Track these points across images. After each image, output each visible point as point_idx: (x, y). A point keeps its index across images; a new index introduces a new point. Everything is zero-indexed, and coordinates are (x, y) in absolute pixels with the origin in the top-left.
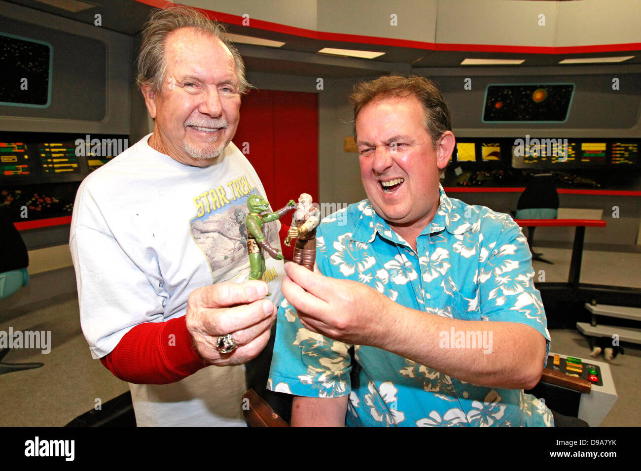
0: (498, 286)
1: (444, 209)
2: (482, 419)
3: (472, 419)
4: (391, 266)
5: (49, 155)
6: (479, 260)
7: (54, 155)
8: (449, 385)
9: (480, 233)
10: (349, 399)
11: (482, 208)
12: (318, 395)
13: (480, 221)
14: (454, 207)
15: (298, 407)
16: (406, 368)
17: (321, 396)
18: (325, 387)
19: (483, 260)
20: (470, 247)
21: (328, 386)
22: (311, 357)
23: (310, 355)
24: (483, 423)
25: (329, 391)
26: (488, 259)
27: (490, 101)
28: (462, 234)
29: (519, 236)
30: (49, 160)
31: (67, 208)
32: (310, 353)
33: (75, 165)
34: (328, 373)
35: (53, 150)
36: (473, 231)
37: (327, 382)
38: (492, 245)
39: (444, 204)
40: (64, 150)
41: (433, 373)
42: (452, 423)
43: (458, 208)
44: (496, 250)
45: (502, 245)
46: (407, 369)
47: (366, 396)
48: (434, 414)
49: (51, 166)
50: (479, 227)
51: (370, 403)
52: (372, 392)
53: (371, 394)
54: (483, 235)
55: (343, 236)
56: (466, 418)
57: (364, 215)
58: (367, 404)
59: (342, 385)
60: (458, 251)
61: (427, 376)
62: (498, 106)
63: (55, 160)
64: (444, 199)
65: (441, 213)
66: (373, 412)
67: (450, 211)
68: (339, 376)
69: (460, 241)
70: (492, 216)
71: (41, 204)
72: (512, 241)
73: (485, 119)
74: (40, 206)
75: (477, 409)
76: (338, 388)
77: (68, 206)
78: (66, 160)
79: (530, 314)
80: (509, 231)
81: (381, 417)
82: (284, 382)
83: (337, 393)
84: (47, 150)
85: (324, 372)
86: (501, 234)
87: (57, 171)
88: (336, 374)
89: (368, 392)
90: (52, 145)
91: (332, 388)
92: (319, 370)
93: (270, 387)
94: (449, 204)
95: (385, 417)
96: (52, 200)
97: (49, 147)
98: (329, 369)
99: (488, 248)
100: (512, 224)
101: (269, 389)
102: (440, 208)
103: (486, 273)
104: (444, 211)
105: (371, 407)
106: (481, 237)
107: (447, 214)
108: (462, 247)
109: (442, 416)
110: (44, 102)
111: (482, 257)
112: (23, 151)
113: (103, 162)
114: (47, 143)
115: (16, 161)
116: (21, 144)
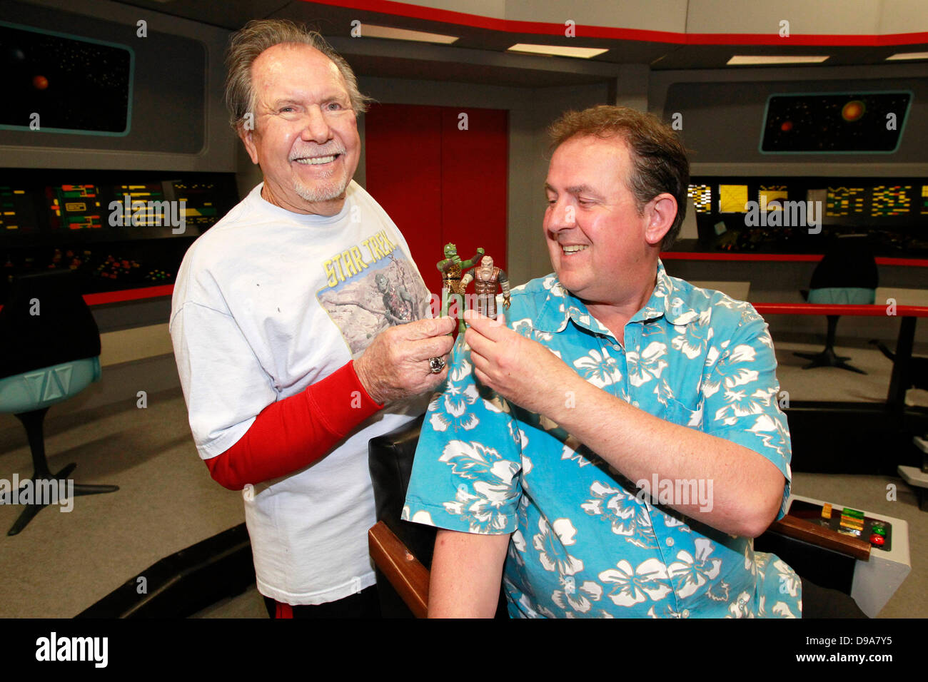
0: (728, 404)
1: (663, 289)
2: (689, 577)
3: (675, 574)
4: (583, 363)
6: (705, 363)
8: (647, 528)
9: (709, 326)
10: (511, 538)
11: (714, 292)
12: (468, 529)
13: (710, 309)
14: (676, 289)
15: (442, 543)
16: (590, 501)
17: (472, 530)
18: (478, 520)
19: (711, 364)
20: (693, 344)
21: (483, 518)
22: (463, 479)
23: (462, 476)
24: (689, 582)
25: (484, 526)
26: (718, 363)
27: (773, 121)
28: (685, 325)
29: (762, 334)
31: (152, 276)
32: (463, 473)
34: (483, 501)
35: (132, 195)
36: (700, 322)
37: (481, 514)
38: (725, 344)
39: (663, 283)
40: (148, 194)
41: (626, 511)
42: (647, 578)
43: (681, 290)
44: (727, 351)
45: (737, 346)
46: (591, 503)
47: (535, 538)
48: (624, 565)
50: (709, 319)
51: (539, 546)
52: (544, 532)
53: (541, 534)
54: (714, 331)
55: (519, 323)
56: (667, 573)
57: (552, 295)
58: (536, 547)
59: (502, 518)
60: (678, 348)
61: (619, 514)
62: (785, 127)
64: (663, 276)
65: (658, 294)
66: (543, 558)
67: (670, 293)
68: (498, 506)
69: (681, 335)
70: (728, 305)
71: (117, 269)
72: (750, 341)
73: (765, 148)
74: (116, 273)
75: (684, 562)
76: (496, 524)
77: (152, 273)
79: (768, 441)
80: (750, 326)
81: (553, 565)
82: (424, 510)
83: (493, 529)
85: (479, 500)
86: (737, 329)
88: (493, 504)
89: (538, 531)
90: (132, 187)
91: (487, 521)
92: (472, 497)
93: (406, 517)
94: (669, 283)
95: (557, 566)
96: (131, 264)
97: (129, 191)
98: (485, 497)
99: (718, 347)
100: (755, 316)
101: (405, 519)
102: (658, 287)
103: (713, 383)
104: (662, 292)
105: (541, 551)
106: (710, 333)
107: (666, 296)
108: (684, 343)
109: (634, 568)
110: (122, 129)
111: (711, 360)
112: (93, 196)
113: (200, 212)
114: (125, 185)
115: (85, 209)
116: (91, 186)
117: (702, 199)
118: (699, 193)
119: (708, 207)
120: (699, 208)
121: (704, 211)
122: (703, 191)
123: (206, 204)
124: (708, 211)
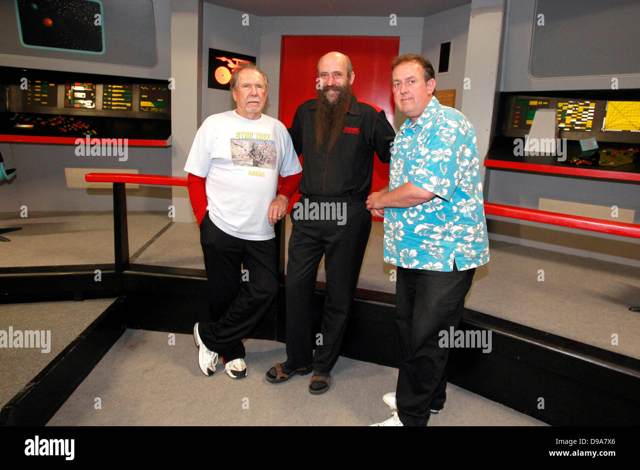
5: (109, 95)
7: (114, 95)
30: (109, 99)
33: (129, 105)
35: (114, 91)
40: (123, 91)
49: (109, 103)
63: (113, 99)
78: (123, 100)
84: (110, 90)
87: (113, 108)
90: (114, 87)
97: (112, 89)
112: (91, 90)
113: (154, 105)
114: (110, 85)
115: (85, 97)
116: (91, 84)
117: (583, 116)
118: (581, 109)
119: (589, 124)
120: (577, 125)
121: (584, 128)
122: (585, 107)
123: (159, 100)
124: (588, 128)
